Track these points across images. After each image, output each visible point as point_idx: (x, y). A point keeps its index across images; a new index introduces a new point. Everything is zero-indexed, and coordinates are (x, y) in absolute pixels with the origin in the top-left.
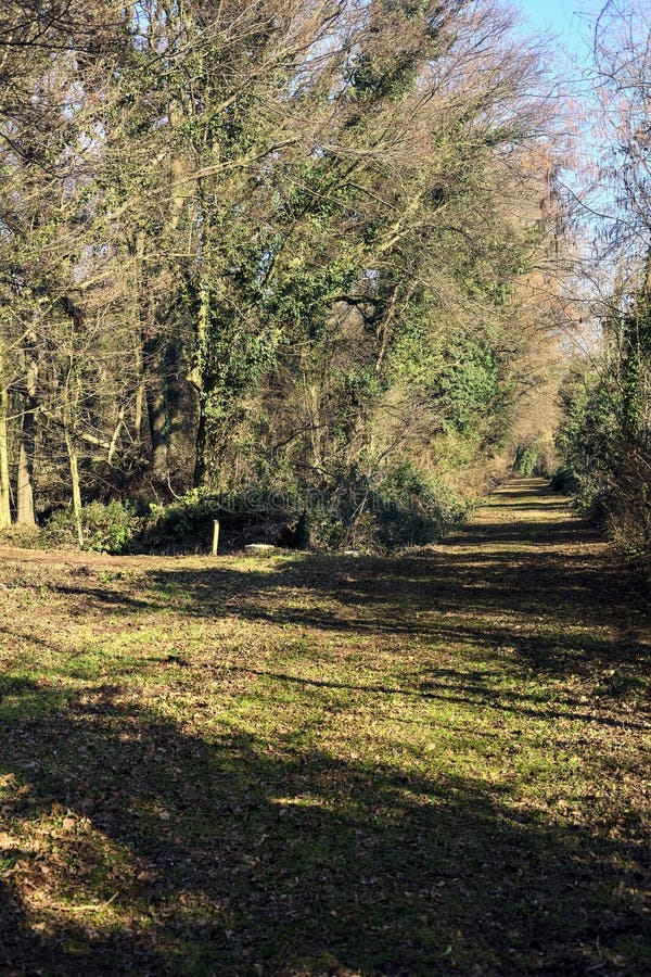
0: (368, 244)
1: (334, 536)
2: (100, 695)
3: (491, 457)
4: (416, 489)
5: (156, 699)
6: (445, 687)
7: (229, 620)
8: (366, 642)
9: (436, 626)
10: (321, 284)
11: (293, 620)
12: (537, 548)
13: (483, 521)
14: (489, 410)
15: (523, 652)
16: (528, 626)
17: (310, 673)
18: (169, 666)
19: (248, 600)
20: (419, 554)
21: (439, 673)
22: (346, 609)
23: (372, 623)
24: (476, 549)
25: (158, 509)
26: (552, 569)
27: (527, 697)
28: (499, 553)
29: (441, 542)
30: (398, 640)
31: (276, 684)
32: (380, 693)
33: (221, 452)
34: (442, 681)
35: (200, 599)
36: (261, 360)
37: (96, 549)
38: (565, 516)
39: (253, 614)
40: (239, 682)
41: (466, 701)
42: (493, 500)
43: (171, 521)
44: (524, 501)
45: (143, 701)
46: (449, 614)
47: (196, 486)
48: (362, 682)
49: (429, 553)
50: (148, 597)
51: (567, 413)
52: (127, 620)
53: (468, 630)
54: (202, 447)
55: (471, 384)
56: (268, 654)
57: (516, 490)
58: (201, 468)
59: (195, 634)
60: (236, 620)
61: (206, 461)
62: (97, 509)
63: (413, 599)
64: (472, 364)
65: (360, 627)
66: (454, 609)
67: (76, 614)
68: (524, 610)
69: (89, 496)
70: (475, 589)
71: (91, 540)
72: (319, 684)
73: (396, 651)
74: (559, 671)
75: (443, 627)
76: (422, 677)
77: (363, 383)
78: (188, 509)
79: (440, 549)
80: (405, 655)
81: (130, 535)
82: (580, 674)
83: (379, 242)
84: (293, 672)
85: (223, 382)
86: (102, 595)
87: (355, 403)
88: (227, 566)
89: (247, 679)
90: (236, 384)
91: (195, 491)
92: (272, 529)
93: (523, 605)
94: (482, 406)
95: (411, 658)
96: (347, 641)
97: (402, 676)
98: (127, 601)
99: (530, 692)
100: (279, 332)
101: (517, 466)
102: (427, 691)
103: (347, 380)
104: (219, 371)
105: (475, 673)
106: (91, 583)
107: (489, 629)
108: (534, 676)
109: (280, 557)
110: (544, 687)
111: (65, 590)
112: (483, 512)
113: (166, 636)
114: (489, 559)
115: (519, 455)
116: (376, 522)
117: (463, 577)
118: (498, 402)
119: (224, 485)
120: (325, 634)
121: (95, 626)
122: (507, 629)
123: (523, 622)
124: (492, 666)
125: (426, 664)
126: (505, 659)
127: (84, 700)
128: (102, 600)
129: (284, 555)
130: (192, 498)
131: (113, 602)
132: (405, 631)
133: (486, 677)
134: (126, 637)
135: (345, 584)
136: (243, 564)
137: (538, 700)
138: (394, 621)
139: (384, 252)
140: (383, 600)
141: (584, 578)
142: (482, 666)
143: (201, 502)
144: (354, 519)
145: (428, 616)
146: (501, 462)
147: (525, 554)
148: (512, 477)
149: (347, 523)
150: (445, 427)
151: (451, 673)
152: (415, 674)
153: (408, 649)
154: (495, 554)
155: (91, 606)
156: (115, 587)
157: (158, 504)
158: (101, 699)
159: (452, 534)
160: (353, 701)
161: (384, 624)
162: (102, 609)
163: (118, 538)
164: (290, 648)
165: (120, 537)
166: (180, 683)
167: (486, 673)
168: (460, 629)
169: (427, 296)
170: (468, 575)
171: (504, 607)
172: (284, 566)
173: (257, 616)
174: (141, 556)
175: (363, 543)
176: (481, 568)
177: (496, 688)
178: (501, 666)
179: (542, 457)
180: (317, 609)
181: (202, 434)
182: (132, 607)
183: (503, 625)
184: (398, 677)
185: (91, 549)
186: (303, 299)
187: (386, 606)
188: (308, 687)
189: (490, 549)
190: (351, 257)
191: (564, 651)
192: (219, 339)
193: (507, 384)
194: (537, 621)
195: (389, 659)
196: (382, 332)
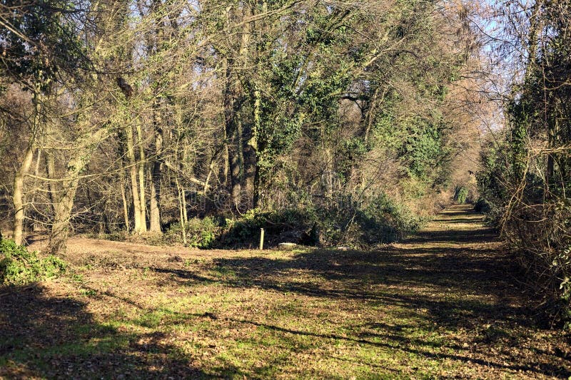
0: (356, 61)
1: (334, 237)
2: (151, 339)
3: (439, 192)
4: (388, 211)
5: (185, 342)
6: (376, 335)
7: (252, 290)
8: (333, 304)
9: (380, 294)
10: (328, 86)
11: (292, 290)
12: (458, 245)
13: (429, 229)
14: (437, 164)
15: (433, 312)
16: (440, 295)
17: (292, 325)
18: (205, 319)
19: (269, 277)
20: (384, 249)
21: (374, 326)
22: (328, 283)
23: (342, 292)
24: (420, 246)
25: (231, 222)
26: (464, 257)
27: (429, 343)
28: (434, 248)
29: (401, 241)
30: (354, 303)
31: (268, 332)
32: (332, 339)
33: (269, 188)
34: (375, 331)
35: (241, 276)
36: (292, 132)
37: (193, 246)
38: (479, 226)
39: (268, 286)
40: (243, 331)
41: (387, 345)
42: (439, 218)
43: (238, 229)
44: (457, 217)
45: (177, 343)
46: (392, 287)
47: (254, 208)
48: (323, 331)
49: (391, 248)
50: (209, 275)
51: (484, 165)
52: (191, 289)
53: (400, 297)
54: (258, 184)
55: (425, 148)
56: (269, 312)
57: (453, 212)
58: (256, 198)
59: (229, 298)
60: (257, 290)
61: (260, 193)
62: (196, 222)
63: (371, 277)
64: (425, 136)
65: (333, 295)
66: (395, 283)
67: (161, 285)
68: (440, 284)
69: (191, 214)
70: (413, 270)
71: (191, 241)
72: (294, 333)
73: (351, 310)
74: (453, 325)
75: (385, 295)
76: (363, 329)
77: (355, 146)
78: (248, 222)
79: (398, 246)
80: (356, 313)
81: (213, 237)
82: (467, 327)
83: (364, 60)
84: (281, 325)
85: (269, 146)
86: (181, 273)
87: (351, 158)
88: (264, 256)
89: (249, 328)
90: (278, 147)
91: (252, 211)
92: (297, 234)
93: (441, 281)
94: (432, 161)
95: (359, 315)
96: (321, 304)
97: (350, 327)
98: (195, 277)
99: (431, 340)
100: (303, 115)
101: (456, 198)
102: (363, 339)
103: (346, 144)
104: (267, 139)
105: (399, 326)
106: (178, 266)
107: (414, 296)
108: (436, 328)
109: (298, 251)
110: (442, 336)
111: (159, 270)
112: (430, 224)
113: (210, 300)
114: (426, 252)
115: (457, 191)
116: (361, 229)
117: (407, 263)
118: (443, 159)
119: (270, 207)
120: (310, 299)
121: (170, 293)
122: (426, 297)
123: (437, 292)
124: (411, 321)
125: (367, 320)
126: (421, 316)
127: (141, 342)
128: (180, 277)
129: (300, 249)
130: (250, 215)
131: (187, 278)
132: (360, 298)
133: (405, 329)
134: (186, 300)
135: (333, 267)
136: (273, 255)
137: (435, 345)
138: (356, 291)
139: (367, 67)
140: (353, 278)
141: (483, 264)
142: (405, 321)
143: (255, 217)
144: (348, 228)
145: (378, 287)
146: (445, 195)
147: (450, 249)
148: (453, 204)
149: (343, 230)
150: (410, 174)
151: (383, 326)
152: (358, 326)
153: (359, 309)
154: (431, 249)
155: (172, 279)
156: (191, 269)
157: (231, 219)
158: (152, 341)
159: (409, 237)
160: (312, 344)
161: (349, 292)
162: (178, 281)
163: (206, 239)
164: (284, 308)
165: (208, 238)
166: (206, 331)
167: (406, 326)
168: (396, 296)
169: (396, 94)
170: (410, 262)
171: (428, 282)
172: (299, 256)
173: (271, 287)
174: (216, 250)
175: (352, 242)
176: (419, 257)
177: (410, 336)
178: (416, 321)
179: (470, 192)
180: (310, 283)
181: (258, 177)
182: (197, 281)
183: (424, 294)
184: (347, 328)
185: (191, 246)
186: (318, 95)
187: (354, 281)
188: (287, 335)
189: (429, 246)
190: (347, 70)
191: (460, 311)
192: (267, 120)
193: (447, 148)
194: (447, 291)
195: (344, 315)
196: (369, 116)
